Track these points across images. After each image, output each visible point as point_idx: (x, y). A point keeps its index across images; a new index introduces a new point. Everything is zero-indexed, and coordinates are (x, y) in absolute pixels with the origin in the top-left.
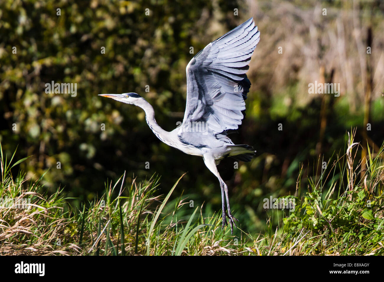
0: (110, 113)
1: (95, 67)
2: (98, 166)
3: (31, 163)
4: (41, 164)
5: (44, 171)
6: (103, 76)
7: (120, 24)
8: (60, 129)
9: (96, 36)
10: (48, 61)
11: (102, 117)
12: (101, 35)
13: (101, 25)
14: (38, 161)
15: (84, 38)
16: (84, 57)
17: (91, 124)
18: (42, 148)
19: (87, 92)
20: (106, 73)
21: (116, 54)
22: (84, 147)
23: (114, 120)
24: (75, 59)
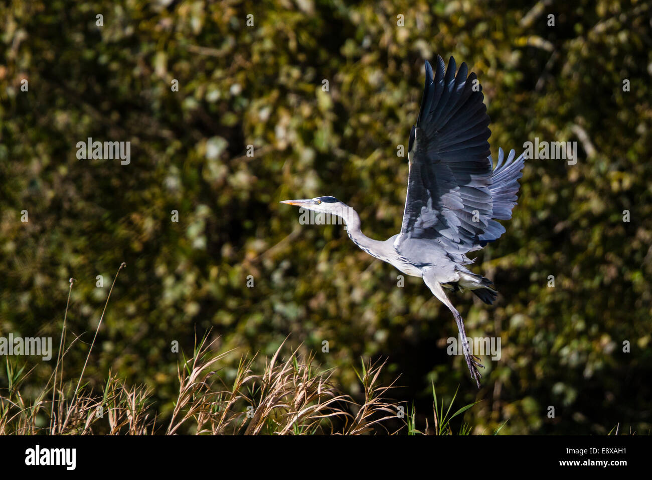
0: (597, 338)
1: (576, 270)
2: (579, 417)
3: (480, 413)
4: (495, 415)
5: (499, 425)
6: (587, 284)
7: (611, 206)
8: (523, 362)
9: (576, 225)
10: (505, 262)
11: (584, 344)
12: (584, 223)
13: (584, 207)
14: (491, 410)
15: (559, 227)
16: (558, 255)
17: (569, 354)
18: (497, 391)
19: (564, 307)
20: (592, 278)
21: (605, 252)
22: (559, 388)
23: (602, 348)
24: (545, 259)
